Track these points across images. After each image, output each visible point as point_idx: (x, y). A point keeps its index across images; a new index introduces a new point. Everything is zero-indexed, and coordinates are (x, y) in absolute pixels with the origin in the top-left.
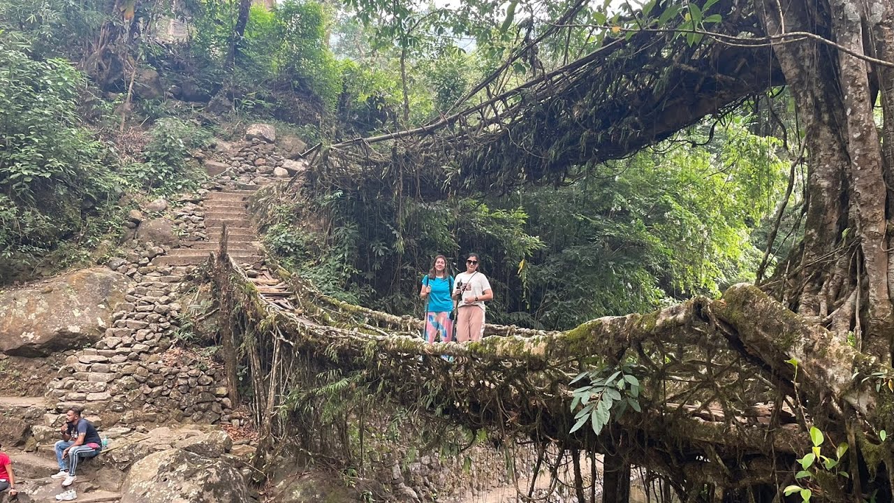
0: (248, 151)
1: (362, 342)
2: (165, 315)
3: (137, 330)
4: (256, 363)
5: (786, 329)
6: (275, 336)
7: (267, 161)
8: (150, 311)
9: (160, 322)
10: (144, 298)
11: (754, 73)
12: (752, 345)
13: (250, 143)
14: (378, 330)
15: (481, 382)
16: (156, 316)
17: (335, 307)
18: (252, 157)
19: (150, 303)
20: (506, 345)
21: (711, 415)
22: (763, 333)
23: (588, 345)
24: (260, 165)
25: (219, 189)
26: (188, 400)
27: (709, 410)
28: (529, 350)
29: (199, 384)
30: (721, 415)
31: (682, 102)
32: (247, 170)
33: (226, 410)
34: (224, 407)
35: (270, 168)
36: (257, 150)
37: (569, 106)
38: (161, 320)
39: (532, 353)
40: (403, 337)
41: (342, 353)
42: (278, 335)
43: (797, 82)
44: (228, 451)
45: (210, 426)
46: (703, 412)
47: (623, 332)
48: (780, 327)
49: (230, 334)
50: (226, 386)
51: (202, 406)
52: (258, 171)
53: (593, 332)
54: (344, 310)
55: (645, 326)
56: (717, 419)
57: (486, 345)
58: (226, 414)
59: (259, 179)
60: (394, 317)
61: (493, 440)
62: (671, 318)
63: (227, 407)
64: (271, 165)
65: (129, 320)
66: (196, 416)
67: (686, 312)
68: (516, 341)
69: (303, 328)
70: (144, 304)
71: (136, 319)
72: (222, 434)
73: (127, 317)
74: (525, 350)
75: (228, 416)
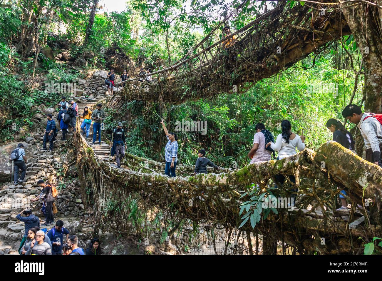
0: (93, 84)
1: (140, 177)
2: (51, 164)
3: (37, 172)
4: (95, 187)
5: (356, 167)
6: (101, 173)
7: (103, 88)
8: (45, 162)
9: (49, 168)
10: (41, 156)
11: (334, 29)
12: (337, 176)
13: (95, 80)
14: (151, 170)
15: (197, 197)
16: (47, 165)
17: (132, 158)
18: (96, 86)
19: (44, 159)
20: (207, 178)
21: (316, 215)
22: (343, 170)
23: (249, 177)
24: (99, 90)
25: (80, 102)
26: (62, 206)
27: (315, 212)
28: (219, 181)
29: (67, 198)
30: (322, 215)
31: (298, 46)
32: (93, 93)
33: (82, 210)
34: (80, 208)
35: (104, 91)
36: (98, 83)
37: (241, 51)
38: (49, 166)
39: (220, 183)
40: (158, 174)
41: (130, 182)
42: (103, 173)
43: (357, 30)
44: (80, 231)
45: (73, 218)
46: (312, 213)
47: (266, 171)
48: (353, 166)
49: (82, 173)
50: (81, 198)
51: (69, 208)
52: (98, 93)
53: (251, 170)
54: (135, 160)
55: (278, 167)
56: (320, 217)
57: (197, 178)
58: (82, 212)
59: (99, 96)
60: (159, 163)
61: (206, 227)
62: (292, 162)
63: (82, 209)
64: (105, 90)
65: (34, 167)
66: (66, 213)
67: (300, 158)
68: (211, 176)
69: (112, 170)
70: (41, 159)
71: (37, 167)
72: (77, 223)
73: (34, 166)
74: (217, 181)
75: (83, 213)
